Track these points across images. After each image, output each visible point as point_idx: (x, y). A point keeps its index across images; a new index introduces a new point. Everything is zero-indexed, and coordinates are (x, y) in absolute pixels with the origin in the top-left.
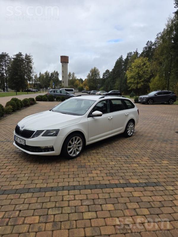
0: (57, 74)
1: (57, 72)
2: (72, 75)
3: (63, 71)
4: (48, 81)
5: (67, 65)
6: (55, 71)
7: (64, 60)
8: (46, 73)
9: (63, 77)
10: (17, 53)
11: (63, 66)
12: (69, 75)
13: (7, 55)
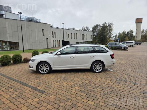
0: (132, 32)
1: (132, 30)
2: (145, 31)
3: (137, 29)
4: (124, 37)
5: (141, 24)
6: (130, 30)
7: (139, 21)
8: (123, 32)
9: (136, 33)
10: (104, 23)
11: (137, 26)
12: (142, 32)
13: (99, 25)
